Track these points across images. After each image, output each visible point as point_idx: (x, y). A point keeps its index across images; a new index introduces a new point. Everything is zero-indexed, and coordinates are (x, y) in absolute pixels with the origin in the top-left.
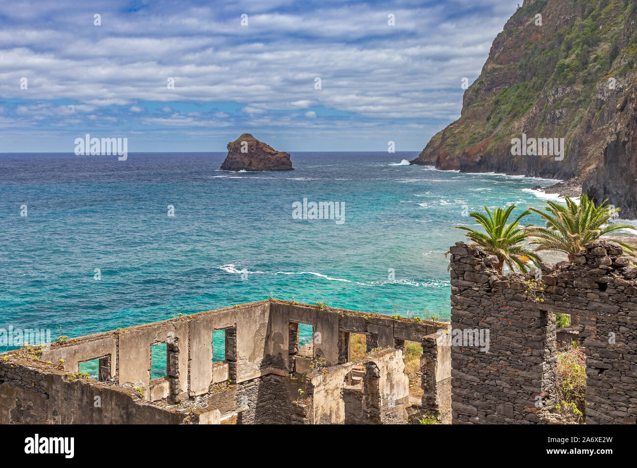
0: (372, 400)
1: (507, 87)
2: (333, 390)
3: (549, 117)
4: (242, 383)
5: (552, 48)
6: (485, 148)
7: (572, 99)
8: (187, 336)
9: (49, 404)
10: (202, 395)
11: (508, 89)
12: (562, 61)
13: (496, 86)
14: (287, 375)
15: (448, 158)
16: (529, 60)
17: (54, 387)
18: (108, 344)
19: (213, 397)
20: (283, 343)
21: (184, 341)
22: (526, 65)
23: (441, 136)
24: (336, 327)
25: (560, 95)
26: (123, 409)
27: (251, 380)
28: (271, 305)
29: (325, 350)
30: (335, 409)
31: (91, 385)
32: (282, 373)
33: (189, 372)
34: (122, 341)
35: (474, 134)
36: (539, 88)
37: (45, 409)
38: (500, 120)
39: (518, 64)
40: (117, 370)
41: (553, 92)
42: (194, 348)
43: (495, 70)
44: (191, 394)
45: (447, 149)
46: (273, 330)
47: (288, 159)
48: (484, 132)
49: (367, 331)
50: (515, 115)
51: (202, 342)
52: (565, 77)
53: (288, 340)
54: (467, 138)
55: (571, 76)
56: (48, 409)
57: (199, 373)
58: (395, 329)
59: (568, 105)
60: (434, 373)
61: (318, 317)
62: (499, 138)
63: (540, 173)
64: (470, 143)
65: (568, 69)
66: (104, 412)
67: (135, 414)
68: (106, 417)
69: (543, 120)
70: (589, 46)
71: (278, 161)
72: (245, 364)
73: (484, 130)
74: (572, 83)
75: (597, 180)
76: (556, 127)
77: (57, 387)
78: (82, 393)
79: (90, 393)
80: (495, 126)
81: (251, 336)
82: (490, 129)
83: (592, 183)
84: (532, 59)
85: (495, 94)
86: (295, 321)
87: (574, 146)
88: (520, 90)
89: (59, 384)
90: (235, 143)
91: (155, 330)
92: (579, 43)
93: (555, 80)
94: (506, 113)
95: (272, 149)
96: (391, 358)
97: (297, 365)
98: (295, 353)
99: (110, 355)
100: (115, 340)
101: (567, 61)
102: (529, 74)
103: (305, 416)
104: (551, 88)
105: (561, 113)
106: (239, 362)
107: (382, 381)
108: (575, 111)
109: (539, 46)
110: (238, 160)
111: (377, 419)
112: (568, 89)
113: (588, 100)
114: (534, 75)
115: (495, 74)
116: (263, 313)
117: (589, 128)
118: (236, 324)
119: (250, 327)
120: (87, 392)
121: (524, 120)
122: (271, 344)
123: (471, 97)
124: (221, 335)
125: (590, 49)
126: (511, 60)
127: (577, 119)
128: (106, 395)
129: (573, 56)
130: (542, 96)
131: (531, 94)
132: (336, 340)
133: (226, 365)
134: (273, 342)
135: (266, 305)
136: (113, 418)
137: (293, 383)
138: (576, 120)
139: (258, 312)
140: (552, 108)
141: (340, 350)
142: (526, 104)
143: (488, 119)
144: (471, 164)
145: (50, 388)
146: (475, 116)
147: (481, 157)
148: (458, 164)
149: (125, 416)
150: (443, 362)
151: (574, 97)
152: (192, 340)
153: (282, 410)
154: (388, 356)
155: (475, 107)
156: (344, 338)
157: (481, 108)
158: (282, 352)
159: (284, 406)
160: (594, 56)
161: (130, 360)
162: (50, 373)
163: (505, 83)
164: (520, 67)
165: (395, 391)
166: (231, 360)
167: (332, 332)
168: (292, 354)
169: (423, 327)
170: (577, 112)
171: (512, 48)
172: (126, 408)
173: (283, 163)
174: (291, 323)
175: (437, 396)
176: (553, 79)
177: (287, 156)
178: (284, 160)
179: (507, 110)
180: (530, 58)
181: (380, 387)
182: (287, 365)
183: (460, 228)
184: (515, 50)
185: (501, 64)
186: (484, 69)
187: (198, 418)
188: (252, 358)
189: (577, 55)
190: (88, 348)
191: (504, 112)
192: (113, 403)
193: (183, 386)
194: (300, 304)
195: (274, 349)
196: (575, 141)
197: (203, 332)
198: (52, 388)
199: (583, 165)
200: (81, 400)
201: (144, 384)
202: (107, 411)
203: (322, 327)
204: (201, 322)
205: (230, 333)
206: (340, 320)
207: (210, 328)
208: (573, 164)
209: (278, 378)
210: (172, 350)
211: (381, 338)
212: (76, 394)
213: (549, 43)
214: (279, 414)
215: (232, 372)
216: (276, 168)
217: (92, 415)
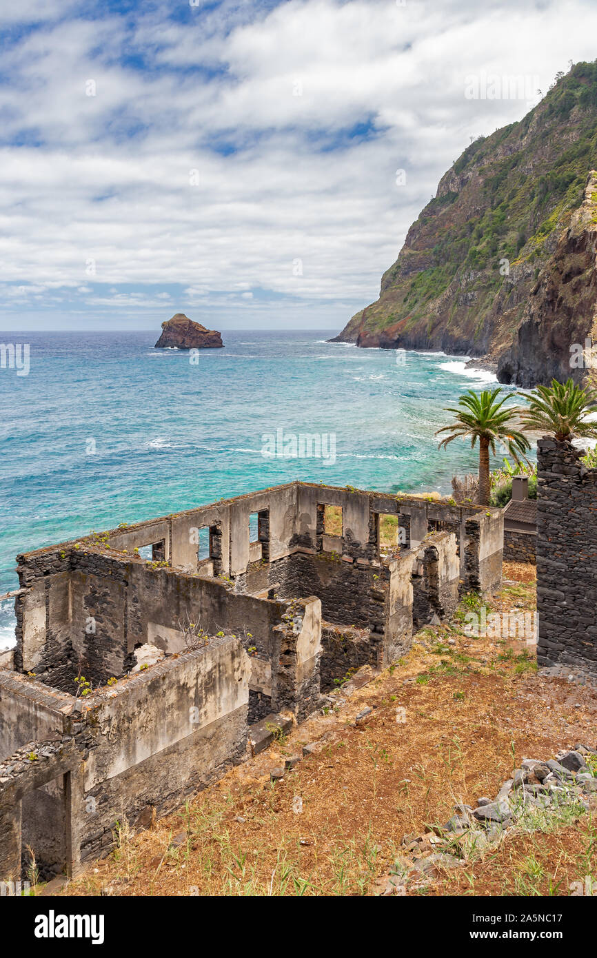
0: (431, 582)
1: (422, 271)
2: (405, 575)
3: (461, 299)
4: (274, 562)
5: (464, 236)
6: (403, 327)
7: (483, 283)
8: (229, 519)
9: (128, 591)
10: (241, 575)
11: (422, 273)
12: (473, 248)
13: (412, 271)
14: (315, 553)
15: (367, 336)
16: (442, 247)
17: (134, 575)
18: (163, 529)
19: (250, 576)
20: (310, 523)
21: (226, 523)
22: (440, 251)
23: (361, 316)
24: (367, 509)
25: (472, 279)
26: (215, 598)
27: (282, 559)
28: (298, 488)
29: (355, 530)
30: (406, 593)
31: (177, 574)
32: (310, 551)
33: (230, 553)
34: (174, 526)
35: (393, 314)
36: (453, 272)
37: (124, 596)
38: (416, 302)
39: (433, 250)
40: (170, 553)
41: (466, 276)
42: (235, 531)
43: (411, 255)
44: (232, 574)
45: (367, 328)
46: (300, 510)
47: (219, 338)
48: (402, 312)
49: (399, 512)
50: (430, 297)
51: (241, 524)
52: (477, 262)
53: (316, 520)
54: (385, 317)
55: (482, 261)
56: (128, 596)
57: (239, 554)
58: (429, 511)
59: (480, 289)
60: (477, 553)
61: (347, 498)
62: (416, 318)
63: (454, 350)
64: (388, 323)
65: (480, 255)
66: (192, 600)
67: (229, 603)
68: (194, 605)
69: (457, 301)
70: (499, 234)
71: (209, 339)
72: (276, 544)
73: (401, 311)
74: (483, 267)
75: (512, 358)
76: (468, 308)
77: (137, 576)
78: (167, 581)
79: (175, 581)
80: (411, 306)
81: (281, 517)
82: (407, 310)
83: (507, 360)
84: (445, 245)
85: (411, 278)
86: (323, 502)
87: (486, 325)
88: (434, 274)
89: (139, 573)
90: (168, 322)
91: (202, 514)
92: (489, 231)
93: (467, 265)
94: (422, 295)
95: (204, 328)
96: (447, 542)
97: (324, 543)
98: (322, 533)
99: (164, 539)
100: (168, 526)
101: (479, 248)
102: (442, 260)
103: (383, 601)
104: (464, 273)
105: (473, 295)
106: (272, 542)
107: (440, 563)
108: (486, 294)
109: (452, 234)
110: (172, 338)
111: (435, 599)
112: (480, 274)
113: (497, 284)
114: (447, 260)
115: (411, 259)
116: (292, 495)
117: (499, 309)
118: (269, 506)
119: (281, 509)
120: (172, 581)
121: (438, 301)
122: (298, 524)
123: (389, 280)
124: (255, 517)
125: (499, 237)
126: (427, 247)
127: (487, 300)
128: (195, 584)
129: (484, 244)
130: (455, 280)
131: (444, 277)
132: (366, 520)
133: (260, 546)
134: (300, 523)
135: (294, 487)
136: (203, 606)
137: (322, 561)
138: (487, 302)
139: (288, 494)
140: (465, 291)
141: (371, 530)
142: (440, 287)
143: (405, 300)
144: (390, 342)
145: (130, 577)
146: (393, 298)
147: (399, 335)
148: (378, 342)
149: (216, 605)
150: (484, 543)
151: (485, 281)
152: (232, 523)
153: (310, 586)
154: (445, 540)
155: (392, 289)
156: (374, 519)
157: (398, 290)
158: (309, 532)
159: (311, 582)
160: (503, 243)
161: (181, 544)
162: (128, 562)
163: (421, 268)
164: (435, 253)
165: (449, 572)
166: (264, 541)
167: (363, 513)
168: (319, 533)
169: (458, 508)
170: (488, 295)
171: (427, 235)
172: (218, 597)
173: (214, 341)
174: (319, 504)
175: (480, 575)
176: (466, 265)
177: (218, 335)
178: (215, 338)
179: (423, 292)
180: (443, 244)
181: (439, 570)
182: (314, 543)
183: (448, 410)
184: (430, 237)
185: (417, 250)
186: (400, 254)
187: (304, 609)
188: (282, 538)
189: (488, 243)
190: (146, 534)
191: (420, 294)
192: (203, 592)
193: (225, 566)
194: (327, 487)
195: (301, 529)
196: (486, 321)
197: (242, 515)
198: (131, 576)
199: (495, 343)
200: (166, 588)
201: (192, 566)
202: (196, 600)
203: (352, 508)
204: (240, 506)
205: (264, 515)
206: (371, 502)
207: (248, 511)
208: (484, 343)
209: (305, 556)
210: (214, 532)
211: (414, 518)
212: (159, 583)
213: (461, 231)
214: (306, 590)
215: (265, 552)
216: (208, 346)
217: (178, 603)
